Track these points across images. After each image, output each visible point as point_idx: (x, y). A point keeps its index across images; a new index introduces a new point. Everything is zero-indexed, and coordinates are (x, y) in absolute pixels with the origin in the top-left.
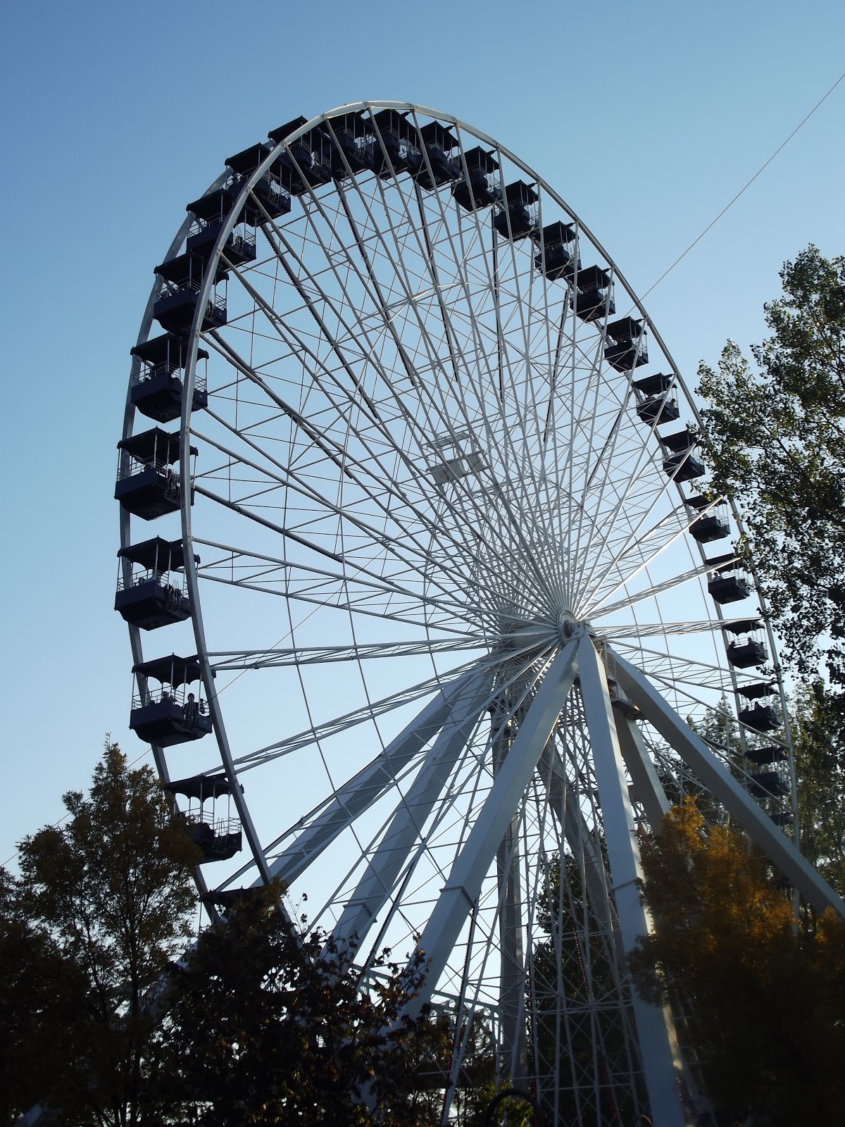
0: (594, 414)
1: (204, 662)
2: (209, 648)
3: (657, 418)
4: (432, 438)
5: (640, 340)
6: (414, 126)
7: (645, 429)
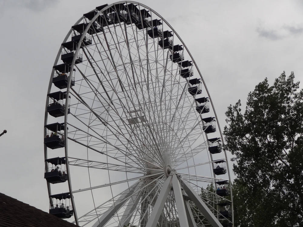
0: (183, 106)
1: (67, 159)
2: (69, 155)
3: (202, 111)
4: (129, 111)
5: (200, 85)
6: (139, 9)
7: (198, 114)
